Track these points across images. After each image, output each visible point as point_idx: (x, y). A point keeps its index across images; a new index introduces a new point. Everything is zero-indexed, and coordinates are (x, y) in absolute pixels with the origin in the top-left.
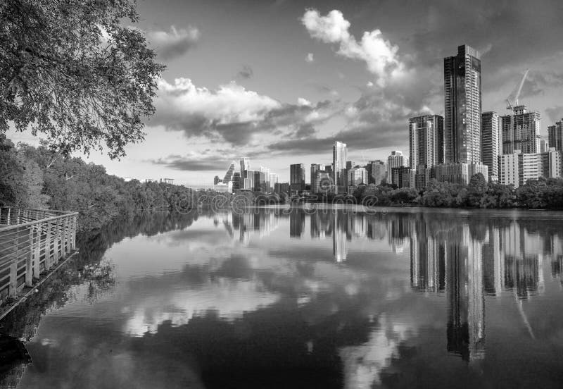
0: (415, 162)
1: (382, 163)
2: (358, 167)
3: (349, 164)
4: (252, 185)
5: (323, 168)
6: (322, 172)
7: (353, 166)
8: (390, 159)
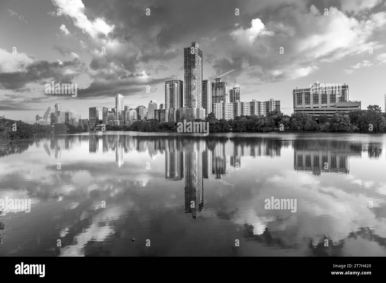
0: (168, 107)
1: (145, 107)
2: (131, 109)
3: (126, 108)
4: (64, 120)
5: (110, 110)
6: (110, 112)
7: (128, 109)
8: (150, 105)
